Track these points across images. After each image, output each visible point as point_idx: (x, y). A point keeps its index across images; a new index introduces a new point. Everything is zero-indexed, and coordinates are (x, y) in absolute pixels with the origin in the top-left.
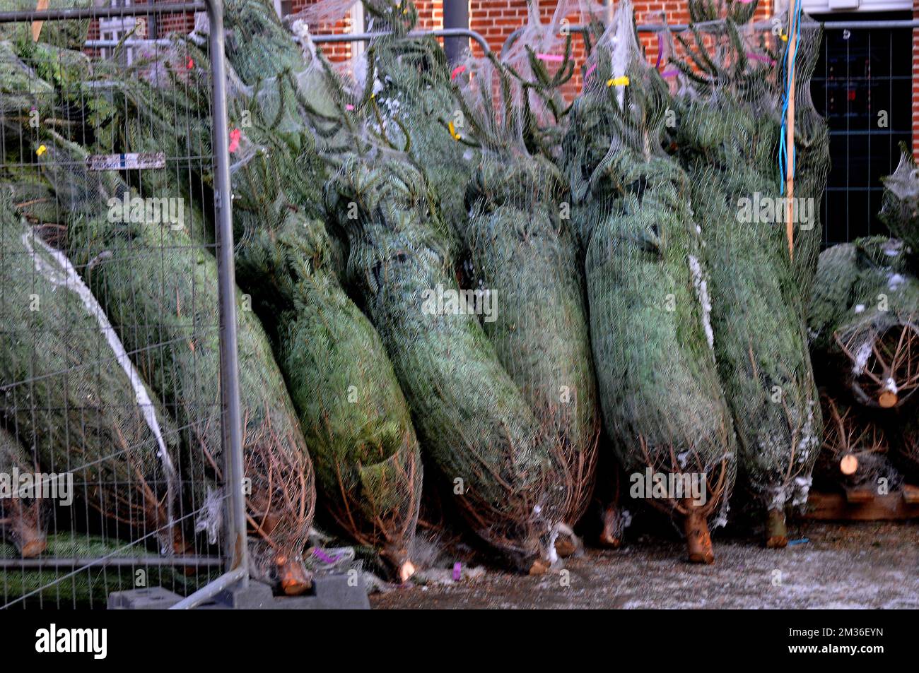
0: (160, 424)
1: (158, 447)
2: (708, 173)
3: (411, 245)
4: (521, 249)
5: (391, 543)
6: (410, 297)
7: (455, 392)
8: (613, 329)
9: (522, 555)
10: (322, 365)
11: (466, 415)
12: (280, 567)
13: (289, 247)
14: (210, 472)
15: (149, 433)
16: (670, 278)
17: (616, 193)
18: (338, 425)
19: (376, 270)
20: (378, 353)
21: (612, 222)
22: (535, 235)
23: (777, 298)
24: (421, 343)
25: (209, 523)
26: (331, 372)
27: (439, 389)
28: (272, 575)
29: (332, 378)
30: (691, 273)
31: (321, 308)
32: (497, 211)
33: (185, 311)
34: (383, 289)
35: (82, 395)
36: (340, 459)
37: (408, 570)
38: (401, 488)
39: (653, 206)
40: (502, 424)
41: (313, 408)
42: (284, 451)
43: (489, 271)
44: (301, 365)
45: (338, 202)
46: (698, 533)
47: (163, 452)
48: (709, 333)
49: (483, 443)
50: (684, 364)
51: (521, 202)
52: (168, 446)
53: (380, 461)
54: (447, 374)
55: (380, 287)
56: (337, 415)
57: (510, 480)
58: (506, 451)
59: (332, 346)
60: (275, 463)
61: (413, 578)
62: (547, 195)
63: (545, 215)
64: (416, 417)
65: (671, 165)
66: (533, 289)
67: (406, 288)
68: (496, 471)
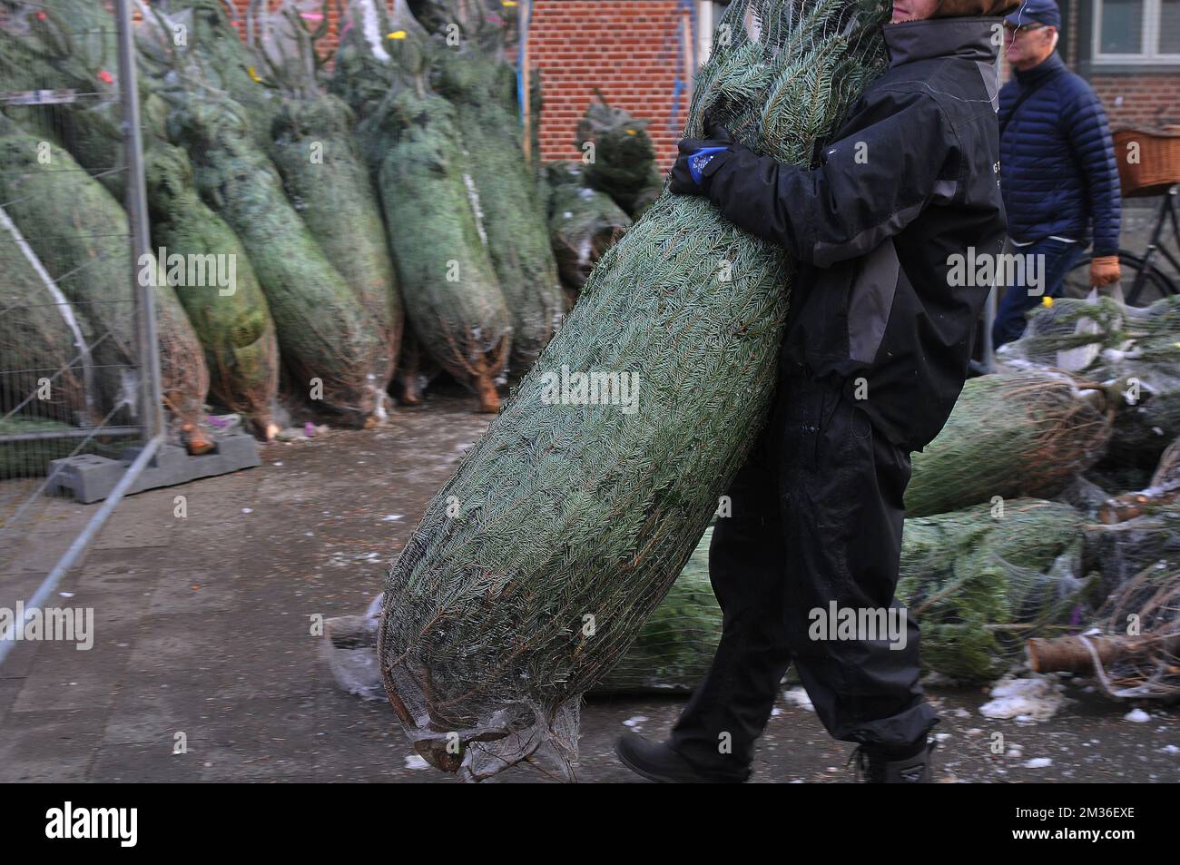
0: (77, 320)
1: (75, 340)
2: (466, 108)
3: (249, 167)
4: (328, 170)
5: (257, 409)
6: (255, 210)
7: (301, 286)
8: (412, 232)
9: (357, 413)
11: (312, 304)
12: (188, 432)
13: (164, 169)
14: (123, 359)
15: (67, 328)
16: (453, 192)
17: (403, 125)
18: (217, 315)
19: (222, 188)
21: (403, 148)
22: (337, 159)
24: (268, 247)
25: (128, 396)
27: (288, 284)
28: (182, 439)
30: (466, 187)
31: (196, 220)
32: (304, 139)
33: (83, 224)
34: (230, 204)
35: (9, 298)
36: (219, 343)
37: (273, 431)
38: (266, 363)
39: (436, 135)
40: (340, 310)
41: (196, 303)
42: (183, 338)
43: (304, 189)
45: (182, 133)
46: (487, 390)
47: (80, 343)
48: (483, 235)
49: (326, 325)
50: (472, 258)
51: (322, 132)
52: (85, 337)
53: (249, 343)
54: (292, 271)
55: (226, 201)
56: (216, 308)
57: (348, 354)
58: (345, 331)
59: (208, 250)
60: (177, 349)
61: (277, 437)
62: (343, 126)
63: (342, 142)
64: (273, 305)
65: (444, 103)
66: (342, 202)
67: (252, 203)
68: (337, 348)
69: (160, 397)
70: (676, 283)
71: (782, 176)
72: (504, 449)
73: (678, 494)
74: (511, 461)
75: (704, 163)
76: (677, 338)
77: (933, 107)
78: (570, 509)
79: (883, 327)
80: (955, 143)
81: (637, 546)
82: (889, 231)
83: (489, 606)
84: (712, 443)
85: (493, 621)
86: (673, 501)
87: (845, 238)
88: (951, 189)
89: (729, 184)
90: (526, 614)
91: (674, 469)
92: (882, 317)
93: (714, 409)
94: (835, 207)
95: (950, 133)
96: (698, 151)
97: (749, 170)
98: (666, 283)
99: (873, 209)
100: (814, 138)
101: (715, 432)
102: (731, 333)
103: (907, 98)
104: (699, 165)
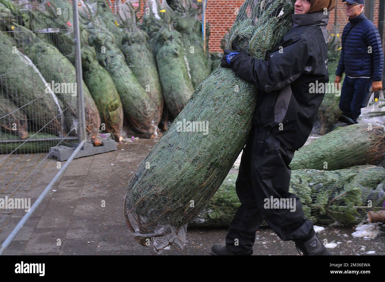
0: (59, 102)
1: (58, 109)
2: (185, 35)
3: (115, 53)
4: (140, 55)
5: (116, 132)
6: (116, 67)
7: (131, 92)
8: (167, 75)
9: (148, 134)
10: (99, 85)
11: (134, 98)
12: (94, 139)
13: (88, 54)
14: (73, 115)
15: (56, 105)
16: (180, 62)
17: (165, 40)
18: (104, 101)
19: (106, 60)
20: (112, 82)
21: (164, 48)
22: (143, 51)
23: (204, 67)
24: (120, 79)
25: (75, 127)
26: (101, 87)
27: (126, 91)
28: (92, 141)
29: (102, 89)
30: (185, 60)
31: (97, 70)
32: (132, 44)
33: (61, 71)
34: (108, 65)
35: (38, 95)
36: (104, 110)
37: (121, 139)
38: (119, 117)
39: (175, 43)
40: (143, 100)
41: (97, 97)
42: (92, 108)
43: (132, 61)
44: (93, 86)
45: (93, 42)
47: (60, 110)
48: (190, 76)
49: (139, 105)
50: (186, 84)
51: (138, 42)
52: (61, 108)
53: (114, 110)
54: (128, 87)
55: (107, 64)
56: (103, 99)
57: (145, 114)
58: (145, 107)
59: (101, 80)
60: (91, 112)
61: (122, 141)
62: (145, 40)
63: (145, 46)
64: (122, 98)
65: (178, 34)
66: (144, 65)
67: (115, 65)
68: (142, 112)
69: (85, 127)
70: (220, 97)
71: (256, 63)
72: (164, 148)
73: (218, 163)
74: (165, 151)
75: (231, 58)
76: (219, 114)
77: (305, 43)
78: (183, 167)
79: (285, 112)
80: (312, 55)
81: (205, 179)
82: (289, 82)
83: (157, 197)
84: (229, 148)
85: (158, 202)
86: (216, 166)
87: (274, 84)
88: (310, 69)
89: (239, 64)
90: (169, 200)
91: (217, 156)
92: (285, 109)
93: (230, 137)
94: (272, 74)
95: (310, 51)
96: (230, 54)
97: (246, 61)
98: (217, 97)
99: (284, 75)
100: (266, 50)
101: (231, 144)
102: (236, 113)
103: (297, 39)
104: (230, 58)
